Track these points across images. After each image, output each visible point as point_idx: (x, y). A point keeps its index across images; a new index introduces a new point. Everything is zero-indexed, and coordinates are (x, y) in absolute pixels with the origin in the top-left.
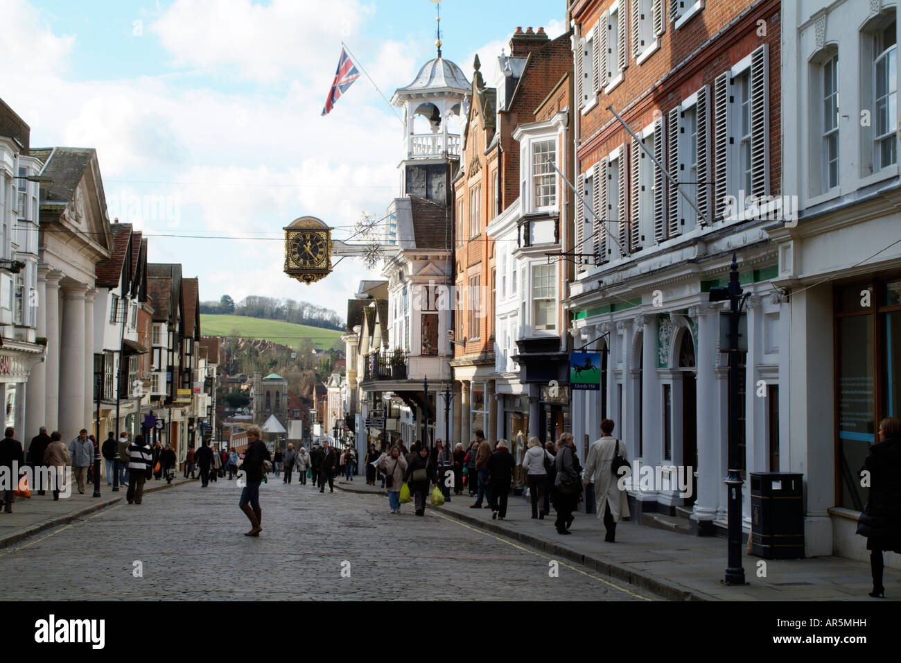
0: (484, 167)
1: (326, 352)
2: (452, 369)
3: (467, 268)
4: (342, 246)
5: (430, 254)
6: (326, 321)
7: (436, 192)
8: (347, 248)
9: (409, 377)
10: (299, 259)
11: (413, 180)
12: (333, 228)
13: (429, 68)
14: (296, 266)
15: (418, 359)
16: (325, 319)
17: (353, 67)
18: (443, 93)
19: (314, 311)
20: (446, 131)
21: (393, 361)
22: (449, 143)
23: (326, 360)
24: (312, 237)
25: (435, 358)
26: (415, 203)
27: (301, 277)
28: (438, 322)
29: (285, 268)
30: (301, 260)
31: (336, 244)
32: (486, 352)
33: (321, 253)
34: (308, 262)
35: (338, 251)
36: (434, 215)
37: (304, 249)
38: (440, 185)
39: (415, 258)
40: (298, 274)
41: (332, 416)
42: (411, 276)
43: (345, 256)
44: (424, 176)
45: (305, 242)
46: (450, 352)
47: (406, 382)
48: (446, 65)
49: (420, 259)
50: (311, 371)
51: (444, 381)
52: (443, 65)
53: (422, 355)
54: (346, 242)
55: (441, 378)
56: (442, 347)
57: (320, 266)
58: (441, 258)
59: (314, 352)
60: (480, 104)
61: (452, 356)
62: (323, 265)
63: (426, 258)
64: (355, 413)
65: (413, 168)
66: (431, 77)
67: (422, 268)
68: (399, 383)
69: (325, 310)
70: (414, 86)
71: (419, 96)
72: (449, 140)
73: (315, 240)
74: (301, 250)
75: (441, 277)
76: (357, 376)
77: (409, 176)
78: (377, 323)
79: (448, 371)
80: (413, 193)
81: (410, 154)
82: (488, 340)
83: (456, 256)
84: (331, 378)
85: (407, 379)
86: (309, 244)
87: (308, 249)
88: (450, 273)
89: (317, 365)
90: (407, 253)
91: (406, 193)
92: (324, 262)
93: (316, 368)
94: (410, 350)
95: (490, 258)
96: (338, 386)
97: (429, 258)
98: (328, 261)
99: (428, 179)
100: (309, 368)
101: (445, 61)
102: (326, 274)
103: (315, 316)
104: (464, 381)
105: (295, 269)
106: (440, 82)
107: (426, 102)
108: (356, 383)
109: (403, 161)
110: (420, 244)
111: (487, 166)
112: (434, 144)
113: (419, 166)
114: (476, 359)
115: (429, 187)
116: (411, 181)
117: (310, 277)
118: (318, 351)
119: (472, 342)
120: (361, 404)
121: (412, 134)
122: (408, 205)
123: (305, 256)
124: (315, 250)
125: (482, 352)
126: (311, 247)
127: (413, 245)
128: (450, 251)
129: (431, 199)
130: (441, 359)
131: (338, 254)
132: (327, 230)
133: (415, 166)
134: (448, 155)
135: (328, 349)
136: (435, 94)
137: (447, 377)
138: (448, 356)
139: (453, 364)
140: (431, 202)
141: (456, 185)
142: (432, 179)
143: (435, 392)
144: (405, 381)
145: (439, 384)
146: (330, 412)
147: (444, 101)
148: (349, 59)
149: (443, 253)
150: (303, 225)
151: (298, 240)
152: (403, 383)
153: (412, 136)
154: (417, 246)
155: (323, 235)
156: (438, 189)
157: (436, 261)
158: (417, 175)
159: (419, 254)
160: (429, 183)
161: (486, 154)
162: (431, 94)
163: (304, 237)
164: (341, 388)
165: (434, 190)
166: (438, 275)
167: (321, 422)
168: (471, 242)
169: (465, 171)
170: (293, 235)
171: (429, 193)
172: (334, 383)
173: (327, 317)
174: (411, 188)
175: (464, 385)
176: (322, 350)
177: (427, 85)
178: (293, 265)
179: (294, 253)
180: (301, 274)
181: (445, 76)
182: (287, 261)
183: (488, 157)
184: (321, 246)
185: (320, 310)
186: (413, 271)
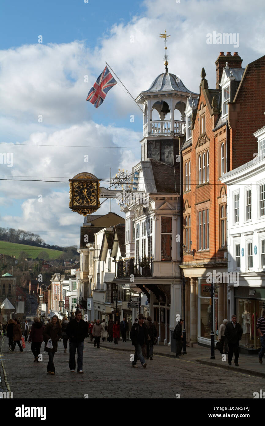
0: (212, 140)
1: (34, 260)
2: (181, 270)
3: (196, 205)
4: (106, 191)
5: (166, 196)
6: (33, 241)
7: (167, 157)
8: (110, 193)
9: (154, 275)
10: (79, 200)
11: (152, 149)
12: (100, 180)
13: (161, 79)
14: (77, 204)
15: (159, 264)
16: (32, 240)
17: (112, 78)
18: (171, 94)
19: (26, 235)
20: (173, 119)
21: (141, 265)
22: (175, 126)
23: (37, 264)
24: (87, 185)
25: (170, 263)
26: (153, 163)
27: (80, 211)
28: (171, 240)
29: (70, 205)
30: (81, 201)
31: (103, 190)
32: (215, 259)
33: (93, 196)
34: (85, 202)
35: (104, 195)
36: (166, 171)
37: (82, 193)
38: (170, 153)
39: (157, 198)
40: (78, 209)
41: (55, 299)
42: (154, 210)
43: (108, 198)
44: (159, 147)
45: (83, 189)
46: (179, 259)
47: (152, 278)
48: (171, 77)
49: (160, 199)
50: (28, 272)
51: (176, 278)
52: (170, 77)
53: (162, 261)
54: (109, 189)
55: (174, 275)
56: (174, 255)
57: (92, 204)
58: (173, 199)
59: (26, 260)
60: (208, 100)
61: (181, 262)
62: (94, 203)
63: (164, 199)
64: (87, 297)
65: (152, 142)
66: (162, 84)
67: (162, 205)
68: (147, 279)
69: (33, 235)
70: (152, 90)
71: (156, 96)
72: (175, 124)
73: (89, 188)
74: (81, 193)
75: (173, 211)
76: (88, 274)
77: (149, 147)
78: (116, 241)
79: (178, 271)
80: (152, 158)
81: (149, 133)
82: (216, 251)
83: (184, 197)
84: (54, 275)
85: (151, 276)
86: (86, 190)
87: (85, 193)
88: (179, 208)
89: (31, 268)
90: (152, 196)
91: (148, 157)
92: (95, 201)
93: (30, 270)
94: (154, 258)
95: (218, 198)
96: (59, 281)
97: (166, 199)
98: (98, 201)
99: (162, 149)
100: (26, 269)
101: (170, 74)
102: (97, 209)
103: (27, 238)
104: (193, 278)
105: (77, 206)
106: (169, 87)
107: (160, 100)
108: (88, 278)
109: (146, 137)
110: (159, 190)
111: (215, 139)
112: (162, 127)
113: (156, 141)
114: (207, 263)
115: (162, 154)
116: (150, 150)
117: (86, 211)
118: (29, 259)
119: (201, 252)
120: (93, 292)
121: (151, 120)
122: (149, 165)
123: (83, 198)
124: (89, 194)
125: (212, 259)
126: (87, 192)
127: (155, 190)
128: (179, 194)
129: (164, 161)
130: (174, 264)
131: (104, 196)
132: (97, 181)
133: (153, 141)
134: (174, 133)
135: (35, 258)
136: (166, 95)
137: (178, 275)
138: (178, 261)
139: (182, 267)
140: (164, 163)
141: (183, 152)
142: (164, 148)
143: (170, 284)
144: (150, 277)
145: (173, 280)
146: (53, 296)
147: (172, 99)
148: (110, 73)
149: (176, 196)
150: (82, 178)
151: (79, 188)
152: (149, 279)
153: (150, 122)
154: (158, 191)
155: (95, 185)
156: (169, 155)
157: (170, 201)
158: (154, 146)
159: (159, 196)
160: (162, 151)
161: (214, 131)
162: (163, 95)
163: (83, 185)
164: (61, 282)
165: (166, 156)
166: (171, 210)
167: (47, 303)
168: (199, 188)
169: (192, 142)
170: (75, 184)
171: (162, 157)
172: (56, 278)
173: (34, 239)
174: (150, 154)
175: (192, 281)
176: (31, 259)
177: (161, 90)
178: (75, 203)
179: (76, 196)
180: (81, 209)
181: (172, 84)
182: (72, 201)
183: (215, 133)
184: (93, 191)
185: (30, 235)
186: (155, 207)
